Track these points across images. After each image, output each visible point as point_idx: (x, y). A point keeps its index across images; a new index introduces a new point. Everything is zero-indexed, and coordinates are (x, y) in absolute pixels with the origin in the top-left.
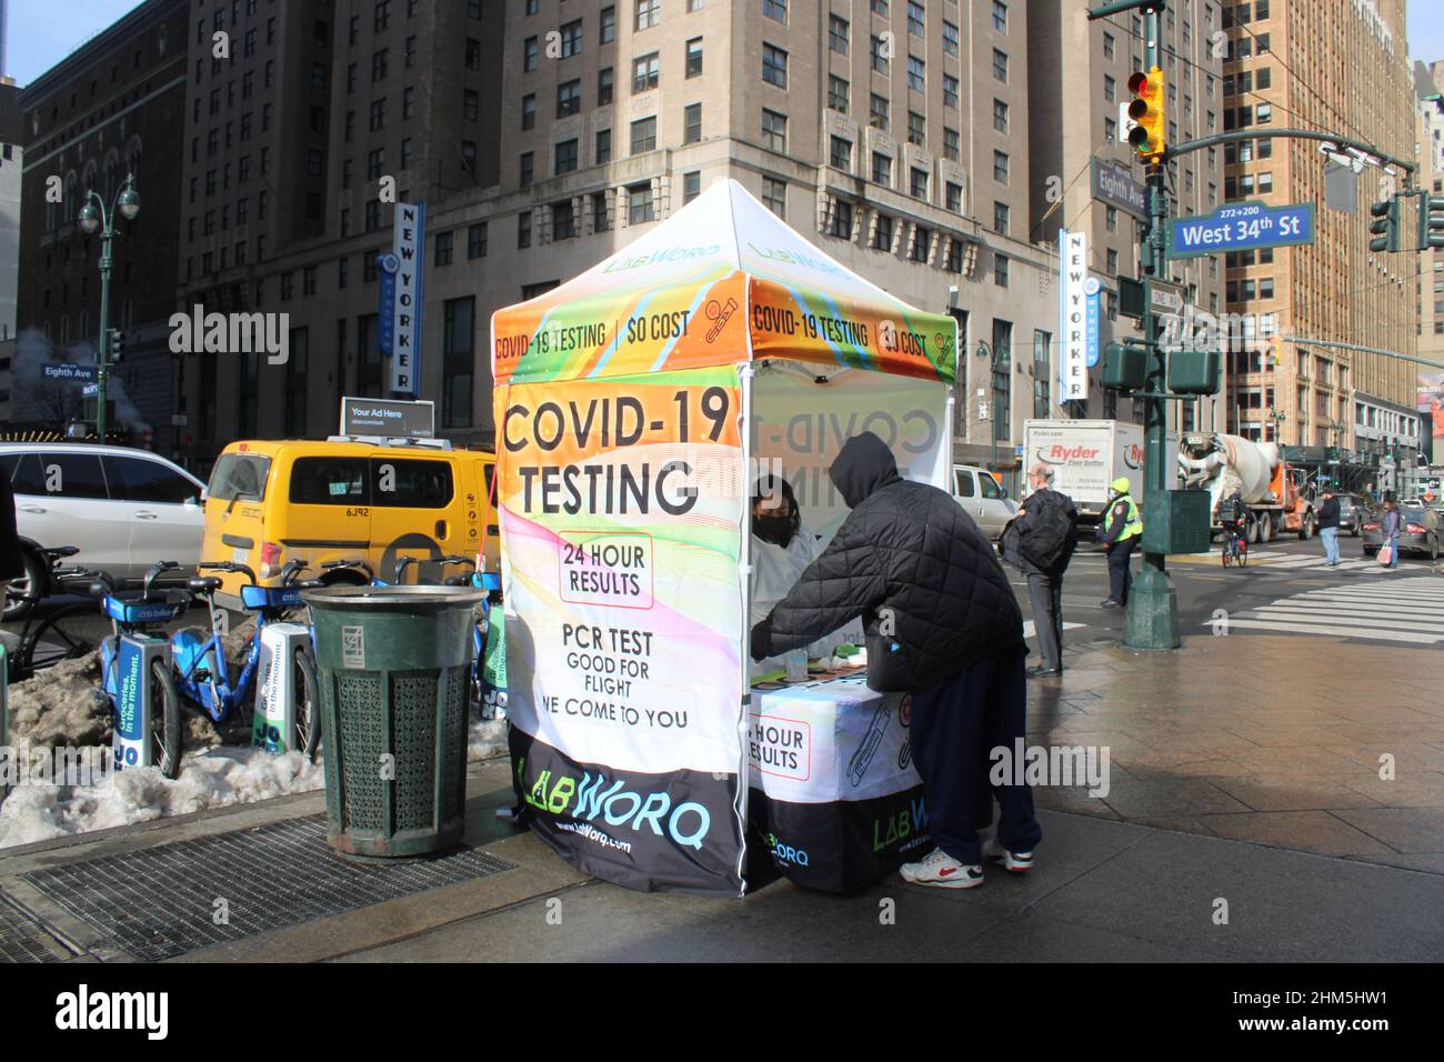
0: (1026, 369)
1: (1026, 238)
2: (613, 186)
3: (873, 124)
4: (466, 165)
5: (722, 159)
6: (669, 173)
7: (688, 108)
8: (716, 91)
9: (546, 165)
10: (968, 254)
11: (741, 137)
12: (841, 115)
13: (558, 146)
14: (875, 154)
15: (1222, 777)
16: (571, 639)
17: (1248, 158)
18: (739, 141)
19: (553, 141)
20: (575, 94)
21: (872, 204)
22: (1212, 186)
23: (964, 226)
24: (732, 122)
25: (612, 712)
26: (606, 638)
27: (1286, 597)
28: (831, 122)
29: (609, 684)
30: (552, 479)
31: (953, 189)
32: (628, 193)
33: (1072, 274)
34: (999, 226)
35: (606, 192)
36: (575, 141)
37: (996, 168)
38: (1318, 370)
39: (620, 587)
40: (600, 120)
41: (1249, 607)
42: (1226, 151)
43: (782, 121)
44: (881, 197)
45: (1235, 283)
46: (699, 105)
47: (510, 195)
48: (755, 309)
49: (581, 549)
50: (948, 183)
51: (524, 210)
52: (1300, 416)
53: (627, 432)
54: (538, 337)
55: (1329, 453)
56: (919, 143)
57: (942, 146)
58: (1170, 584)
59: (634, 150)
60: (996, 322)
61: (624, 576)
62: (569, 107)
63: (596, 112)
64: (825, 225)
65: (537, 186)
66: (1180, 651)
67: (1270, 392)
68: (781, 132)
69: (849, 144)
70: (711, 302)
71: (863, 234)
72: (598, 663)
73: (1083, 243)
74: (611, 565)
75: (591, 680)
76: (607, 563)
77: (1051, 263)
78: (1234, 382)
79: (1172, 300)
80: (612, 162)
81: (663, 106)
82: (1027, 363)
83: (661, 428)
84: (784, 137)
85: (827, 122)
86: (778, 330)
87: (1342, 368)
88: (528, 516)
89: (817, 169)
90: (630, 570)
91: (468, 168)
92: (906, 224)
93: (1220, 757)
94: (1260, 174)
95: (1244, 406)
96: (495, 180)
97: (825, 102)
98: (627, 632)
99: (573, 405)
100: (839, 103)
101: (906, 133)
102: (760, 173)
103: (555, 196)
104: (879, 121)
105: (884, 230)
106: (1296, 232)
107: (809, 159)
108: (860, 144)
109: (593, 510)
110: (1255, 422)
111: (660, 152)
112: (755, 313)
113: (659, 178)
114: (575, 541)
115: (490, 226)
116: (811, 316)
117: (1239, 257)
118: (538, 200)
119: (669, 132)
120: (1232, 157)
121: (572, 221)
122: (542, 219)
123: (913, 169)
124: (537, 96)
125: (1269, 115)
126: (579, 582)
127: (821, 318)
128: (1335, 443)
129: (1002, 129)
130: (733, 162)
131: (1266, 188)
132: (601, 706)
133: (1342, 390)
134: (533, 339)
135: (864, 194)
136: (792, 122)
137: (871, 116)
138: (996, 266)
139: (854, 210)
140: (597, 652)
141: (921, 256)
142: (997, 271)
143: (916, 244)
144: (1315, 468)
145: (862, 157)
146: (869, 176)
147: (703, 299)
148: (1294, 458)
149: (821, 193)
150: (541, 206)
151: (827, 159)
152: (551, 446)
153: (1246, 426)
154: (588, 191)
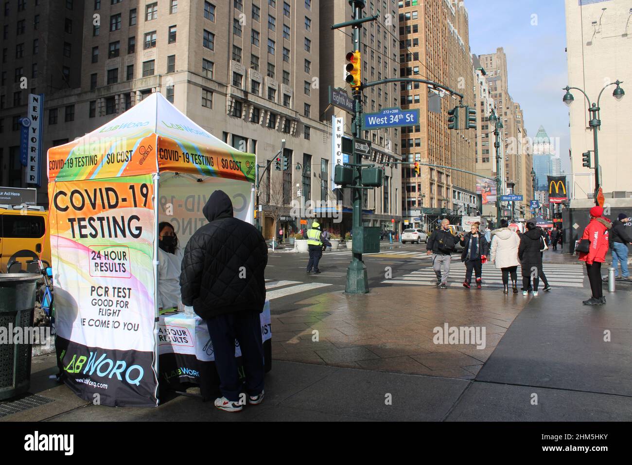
0: (317, 175)
1: (318, 119)
2: (134, 90)
3: (252, 68)
4: (64, 77)
5: (184, 81)
6: (160, 86)
7: (169, 57)
8: (182, 49)
9: (103, 79)
10: (293, 125)
11: (193, 71)
12: (238, 63)
13: (109, 71)
14: (252, 80)
15: (371, 345)
16: (95, 293)
17: (410, 89)
18: (192, 73)
19: (107, 69)
20: (117, 48)
21: (251, 102)
22: (395, 100)
23: (291, 113)
24: (189, 64)
25: (108, 324)
26: (111, 291)
27: (416, 270)
28: (233, 66)
29: (109, 311)
30: (83, 223)
31: (287, 97)
32: (141, 95)
33: (337, 135)
34: (306, 114)
35: (131, 93)
36: (117, 69)
37: (305, 89)
38: (438, 176)
39: (118, 269)
40: (129, 60)
41: (401, 275)
42: (401, 85)
43: (211, 64)
44: (255, 100)
45: (405, 140)
46: (174, 56)
47: (86, 93)
48: (160, 150)
49: (99, 253)
50: (284, 94)
51: (92, 100)
52: (431, 196)
53: (113, 202)
54: (68, 160)
55: (442, 210)
56: (272, 77)
57: (282, 78)
58: (364, 266)
59: (144, 75)
60: (305, 154)
61: (119, 264)
62: (116, 54)
63: (127, 56)
64: (230, 111)
65: (99, 89)
66: (368, 294)
67: (419, 185)
68: (211, 70)
69: (241, 76)
70: (142, 147)
71: (247, 116)
72: (106, 303)
73: (342, 121)
74: (114, 259)
75: (101, 310)
76: (112, 259)
77: (329, 130)
78: (405, 181)
79: (364, 147)
80: (134, 80)
81: (158, 55)
82: (318, 172)
83: (126, 201)
84: (212, 72)
85: (232, 66)
86: (171, 159)
87: (447, 176)
88: (73, 239)
89: (227, 87)
90: (122, 261)
91: (65, 78)
92: (266, 112)
93: (372, 337)
94: (415, 95)
95: (409, 191)
96: (78, 85)
97: (231, 57)
98: (120, 288)
99: (86, 191)
100: (237, 58)
101: (267, 72)
102: (201, 87)
103: (107, 94)
104: (255, 67)
105: (256, 114)
106: (412, 120)
107: (224, 82)
108: (246, 76)
109: (103, 236)
110: (414, 198)
111: (156, 76)
112: (160, 152)
113: (155, 88)
114: (96, 250)
115: (76, 106)
116: (187, 153)
117: (407, 129)
118: (99, 96)
119: (160, 67)
120: (404, 88)
121: (115, 106)
122: (101, 104)
123: (269, 88)
124: (99, 47)
125: (418, 71)
126: (99, 268)
127: (191, 154)
128: (445, 206)
129: (308, 73)
130: (189, 82)
131: (417, 101)
132: (103, 322)
133: (448, 185)
134: (66, 161)
135: (247, 99)
136: (215, 65)
137: (251, 64)
138: (305, 131)
139: (243, 105)
140: (106, 298)
141: (272, 126)
142: (305, 133)
143: (270, 121)
144: (437, 217)
145: (247, 81)
146: (250, 90)
147: (138, 145)
148: (428, 213)
149: (229, 97)
150: (100, 99)
151: (231, 83)
152: (80, 209)
153: (410, 200)
154: (123, 93)
